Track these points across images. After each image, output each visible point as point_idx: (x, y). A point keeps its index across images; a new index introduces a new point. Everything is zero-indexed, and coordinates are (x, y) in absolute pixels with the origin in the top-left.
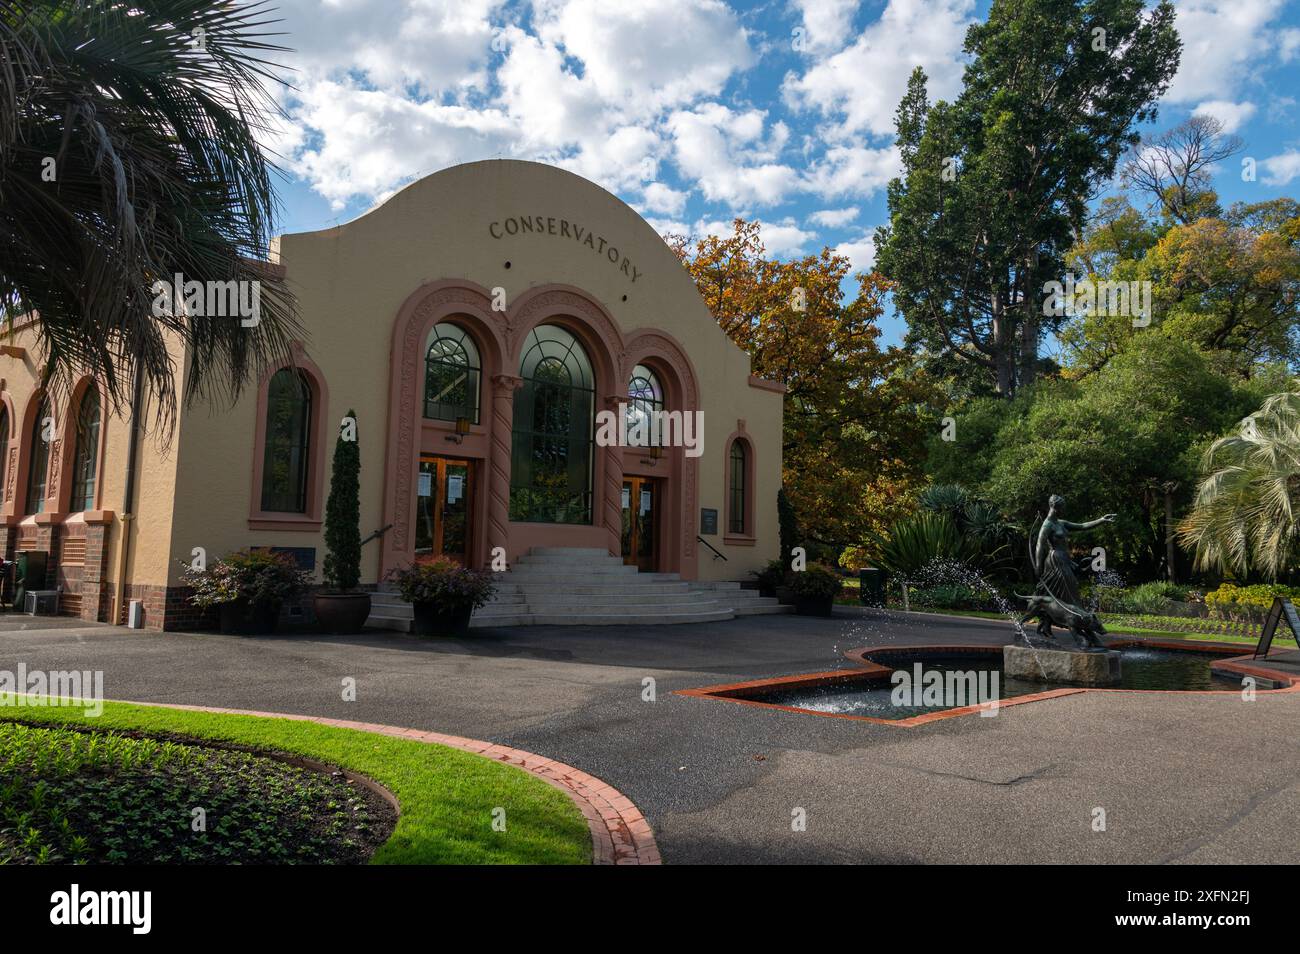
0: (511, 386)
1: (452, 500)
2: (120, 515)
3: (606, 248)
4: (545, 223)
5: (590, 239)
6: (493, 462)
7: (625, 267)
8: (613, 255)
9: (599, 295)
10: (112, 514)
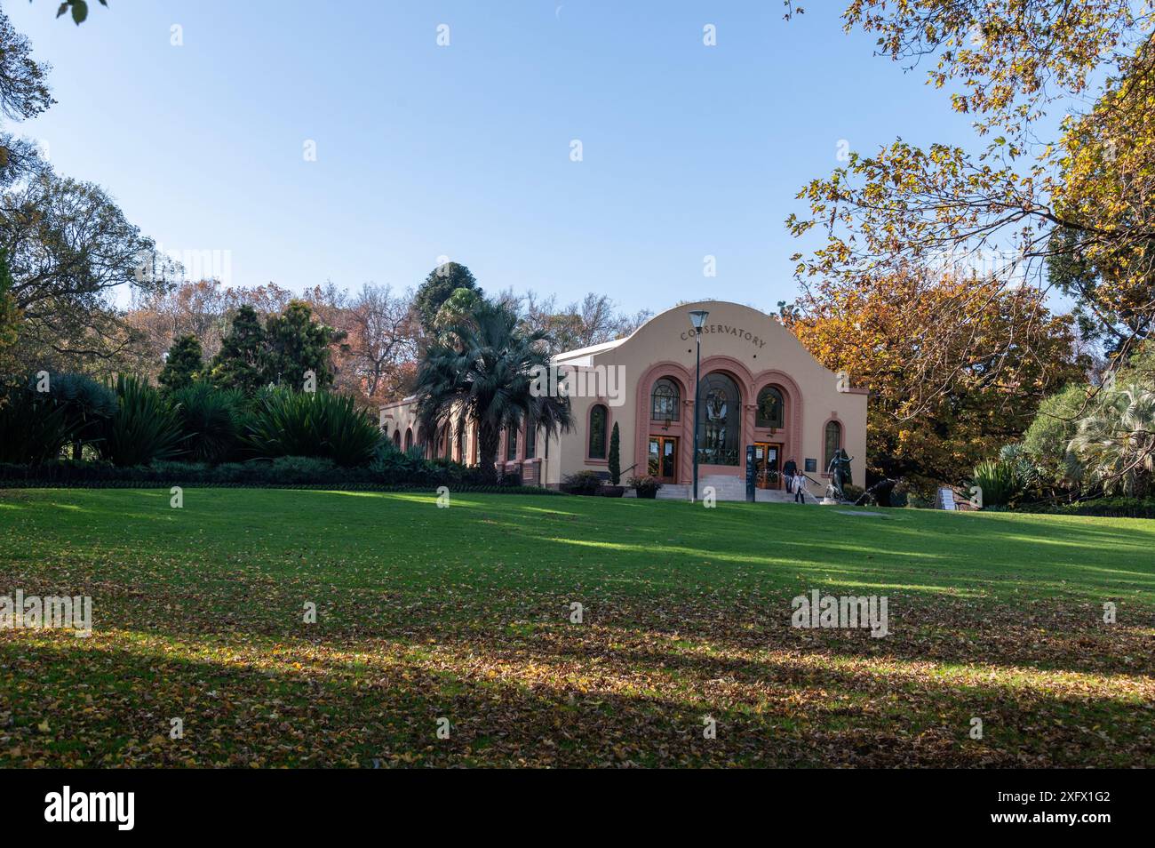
0: (691, 404)
1: (667, 454)
2: (544, 459)
3: (743, 334)
4: (709, 328)
5: (734, 331)
6: (684, 437)
7: (755, 341)
8: (748, 336)
9: (739, 358)
10: (541, 459)
